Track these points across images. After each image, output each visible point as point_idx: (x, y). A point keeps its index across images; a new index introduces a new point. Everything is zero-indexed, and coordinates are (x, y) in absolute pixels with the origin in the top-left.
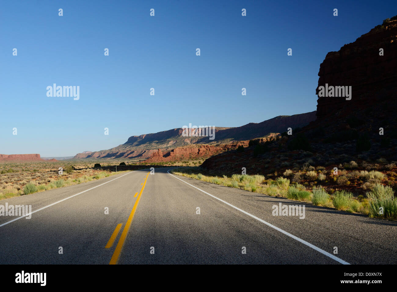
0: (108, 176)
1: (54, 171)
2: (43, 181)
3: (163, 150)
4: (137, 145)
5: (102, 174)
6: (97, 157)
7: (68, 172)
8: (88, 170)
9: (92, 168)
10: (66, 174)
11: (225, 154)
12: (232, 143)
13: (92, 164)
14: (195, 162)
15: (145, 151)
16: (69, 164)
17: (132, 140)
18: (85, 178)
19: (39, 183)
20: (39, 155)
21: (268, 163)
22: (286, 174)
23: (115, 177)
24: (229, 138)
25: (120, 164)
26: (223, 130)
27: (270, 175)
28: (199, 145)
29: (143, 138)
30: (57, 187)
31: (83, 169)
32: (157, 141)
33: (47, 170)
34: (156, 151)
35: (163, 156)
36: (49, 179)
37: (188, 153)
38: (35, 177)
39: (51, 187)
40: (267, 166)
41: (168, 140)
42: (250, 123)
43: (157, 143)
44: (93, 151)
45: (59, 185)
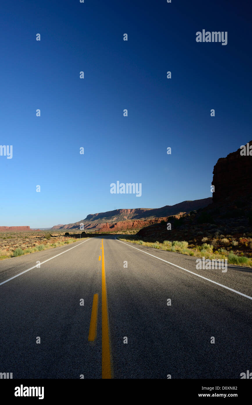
0: (75, 241)
1: (38, 238)
2: (30, 245)
3: (109, 223)
4: (93, 220)
5: (71, 240)
6: (67, 228)
7: (47, 239)
8: (61, 237)
9: (63, 236)
10: (46, 240)
11: (153, 226)
12: (155, 219)
13: (63, 233)
14: (131, 231)
15: (98, 224)
16: (48, 233)
17: (89, 217)
18: (59, 243)
19: (27, 247)
20: (29, 227)
21: (186, 232)
22: (204, 240)
23: (80, 243)
24: (153, 216)
25: (82, 233)
26: (149, 211)
27: (191, 241)
28: (133, 220)
29: (97, 215)
30: (39, 250)
31: (57, 236)
32: (106, 218)
33: (34, 237)
34: (105, 224)
35: (110, 228)
36: (35, 243)
37: (126, 225)
38: (25, 242)
39: (34, 251)
40: (186, 234)
41: (113, 217)
42: (166, 206)
43: (106, 219)
44: (64, 224)
45: (40, 249)
